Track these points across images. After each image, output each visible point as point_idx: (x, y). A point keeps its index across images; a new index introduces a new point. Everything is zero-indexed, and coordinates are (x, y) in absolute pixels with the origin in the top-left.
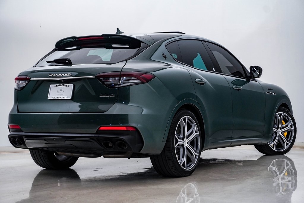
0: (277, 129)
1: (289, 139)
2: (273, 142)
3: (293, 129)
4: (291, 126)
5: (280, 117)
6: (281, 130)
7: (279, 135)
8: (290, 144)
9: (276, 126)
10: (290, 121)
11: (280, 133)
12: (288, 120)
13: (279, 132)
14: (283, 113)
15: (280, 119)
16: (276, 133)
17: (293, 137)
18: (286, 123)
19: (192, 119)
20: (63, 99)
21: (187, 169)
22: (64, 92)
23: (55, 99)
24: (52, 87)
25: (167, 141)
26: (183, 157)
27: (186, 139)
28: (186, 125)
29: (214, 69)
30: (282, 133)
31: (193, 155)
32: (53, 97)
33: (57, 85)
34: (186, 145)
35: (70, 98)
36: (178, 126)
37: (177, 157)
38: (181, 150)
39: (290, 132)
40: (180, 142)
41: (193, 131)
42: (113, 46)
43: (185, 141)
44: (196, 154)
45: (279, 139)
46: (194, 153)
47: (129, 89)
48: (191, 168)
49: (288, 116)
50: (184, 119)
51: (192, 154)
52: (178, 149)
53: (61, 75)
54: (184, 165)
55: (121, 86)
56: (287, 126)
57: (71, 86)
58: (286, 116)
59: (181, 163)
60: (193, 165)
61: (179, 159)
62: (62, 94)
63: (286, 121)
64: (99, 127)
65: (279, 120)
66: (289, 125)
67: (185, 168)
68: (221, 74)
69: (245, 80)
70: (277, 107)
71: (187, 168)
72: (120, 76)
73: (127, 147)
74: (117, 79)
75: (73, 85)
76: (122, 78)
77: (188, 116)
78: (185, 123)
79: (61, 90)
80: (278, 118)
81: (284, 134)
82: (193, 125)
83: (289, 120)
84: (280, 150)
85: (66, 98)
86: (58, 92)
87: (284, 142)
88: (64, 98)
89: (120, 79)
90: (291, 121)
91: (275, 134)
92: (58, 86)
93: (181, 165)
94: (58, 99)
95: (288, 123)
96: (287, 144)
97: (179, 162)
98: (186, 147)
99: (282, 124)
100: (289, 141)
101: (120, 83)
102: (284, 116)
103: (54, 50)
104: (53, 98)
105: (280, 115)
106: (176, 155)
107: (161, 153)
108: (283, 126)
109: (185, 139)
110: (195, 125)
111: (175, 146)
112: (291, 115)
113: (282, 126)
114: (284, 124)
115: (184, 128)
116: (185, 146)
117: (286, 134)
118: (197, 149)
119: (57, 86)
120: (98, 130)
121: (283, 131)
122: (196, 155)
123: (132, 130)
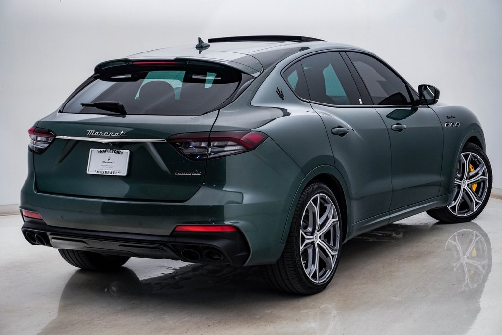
0: (461, 179)
1: (479, 195)
2: (454, 202)
3: (487, 178)
4: (484, 174)
5: (466, 160)
6: (467, 181)
7: (464, 189)
8: (482, 202)
9: (459, 175)
10: (482, 165)
11: (466, 186)
12: (478, 163)
13: (464, 184)
14: (471, 153)
15: (466, 163)
16: (459, 186)
17: (486, 190)
18: (475, 169)
19: (327, 197)
20: (112, 174)
21: (319, 282)
22: (114, 163)
23: (99, 174)
24: (94, 152)
25: (287, 242)
26: (313, 263)
27: (318, 231)
28: (317, 210)
29: (360, 100)
30: (468, 185)
31: (329, 256)
32: (96, 170)
33: (101, 149)
34: (318, 241)
35: (125, 174)
36: (304, 214)
37: (304, 266)
38: (310, 251)
39: (482, 184)
40: (309, 239)
41: (329, 217)
42: (194, 77)
43: (315, 235)
44: (333, 253)
45: (463, 195)
46: (331, 252)
47: (224, 162)
48: (326, 278)
49: (479, 157)
50: (315, 201)
51: (327, 255)
52: (305, 252)
53: (109, 134)
54: (314, 276)
55: (211, 156)
56: (477, 173)
57: (126, 153)
58: (475, 158)
59: (309, 275)
60: (329, 273)
61: (306, 267)
62: (111, 167)
63: (475, 166)
64: (175, 225)
65: (464, 165)
66: (481, 173)
67: (316, 280)
68: (372, 108)
69: (410, 109)
70: (462, 145)
71: (319, 280)
72: (209, 140)
73: (222, 258)
74: (203, 144)
75: (129, 151)
76: (212, 143)
77: (320, 194)
78: (316, 207)
79: (109, 160)
80: (462, 162)
81: (472, 187)
82: (329, 206)
83: (480, 163)
84: (465, 213)
85: (118, 174)
86: (104, 162)
87: (471, 200)
88: (115, 174)
89: (209, 145)
90: (484, 165)
91: (457, 188)
92: (104, 151)
93: (310, 278)
94: (104, 174)
95: (479, 169)
96: (477, 203)
97: (307, 272)
98: (318, 244)
99: (469, 171)
100: (480, 198)
101: (209, 152)
102: (472, 158)
103: (91, 77)
104: (95, 173)
105: (466, 157)
106: (303, 263)
107: (278, 262)
108: (471, 174)
109: (316, 232)
110: (332, 205)
111: (301, 249)
112: (484, 155)
113: (468, 174)
114: (472, 170)
115: (314, 214)
116: (316, 244)
117: (474, 187)
118: (335, 245)
119: (101, 151)
120: (173, 231)
121: (471, 183)
122: (333, 256)
123: (230, 230)
